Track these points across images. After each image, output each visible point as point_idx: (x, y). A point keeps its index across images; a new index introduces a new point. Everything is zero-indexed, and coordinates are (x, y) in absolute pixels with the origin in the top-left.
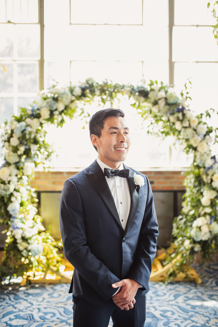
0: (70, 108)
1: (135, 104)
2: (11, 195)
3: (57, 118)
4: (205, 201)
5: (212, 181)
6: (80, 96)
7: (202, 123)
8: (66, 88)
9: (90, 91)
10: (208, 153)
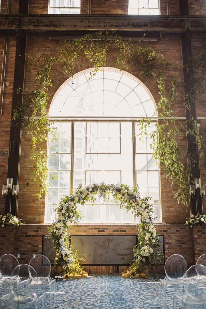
0: (87, 197)
1: (115, 195)
2: (61, 235)
3: (82, 201)
4: (146, 238)
5: (149, 229)
6: (91, 192)
7: (144, 203)
8: (85, 188)
9: (96, 189)
10: (147, 216)
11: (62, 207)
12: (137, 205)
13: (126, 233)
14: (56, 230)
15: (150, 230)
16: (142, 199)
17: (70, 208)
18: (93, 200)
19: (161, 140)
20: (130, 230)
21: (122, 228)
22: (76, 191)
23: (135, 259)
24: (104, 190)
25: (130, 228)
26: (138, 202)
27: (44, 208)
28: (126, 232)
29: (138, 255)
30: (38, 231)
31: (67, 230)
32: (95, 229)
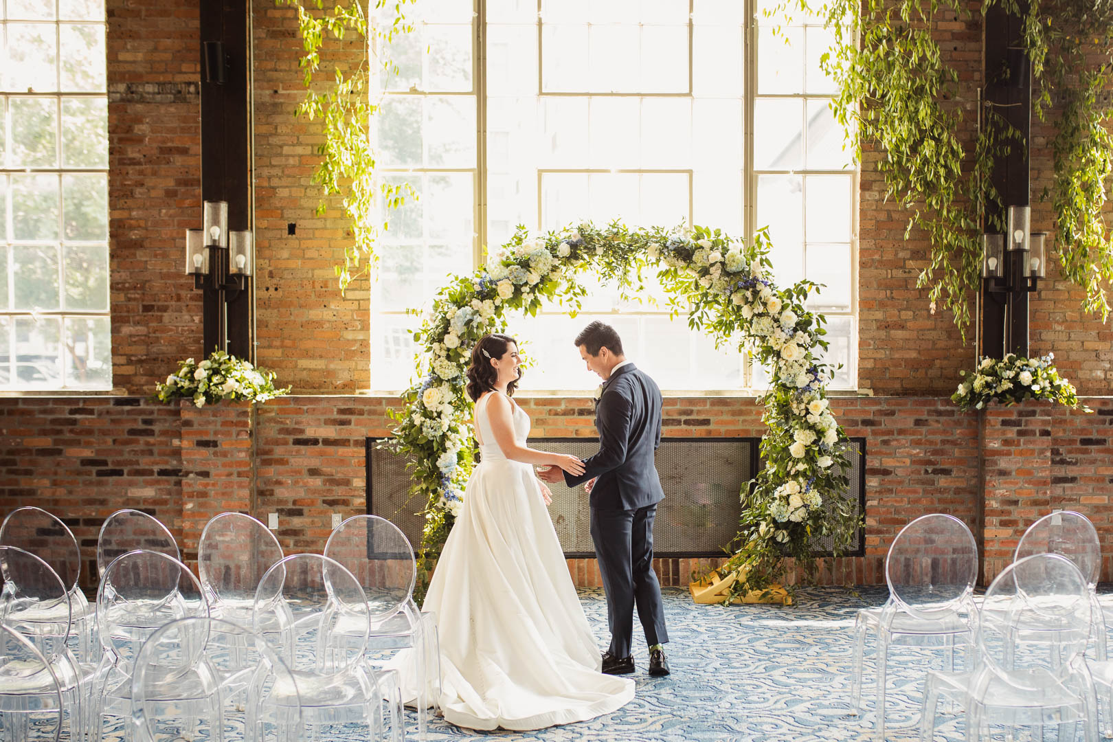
0: (551, 280)
1: (667, 272)
2: (444, 436)
3: (527, 298)
4: (797, 450)
5: (808, 412)
6: (568, 258)
7: (790, 308)
8: (543, 243)
9: (585, 248)
10: (801, 361)
11: (447, 324)
12: (760, 315)
13: (710, 432)
14: (423, 419)
15: (811, 419)
16: (782, 289)
17: (477, 327)
18: (575, 294)
19: (869, 36)
20: (725, 417)
21: (695, 408)
22: (502, 255)
23: (746, 532)
24: (622, 249)
25: (725, 408)
26: (765, 304)
27: (366, 327)
28: (711, 427)
29: (759, 515)
30: (348, 423)
31: (467, 417)
32: (581, 412)
